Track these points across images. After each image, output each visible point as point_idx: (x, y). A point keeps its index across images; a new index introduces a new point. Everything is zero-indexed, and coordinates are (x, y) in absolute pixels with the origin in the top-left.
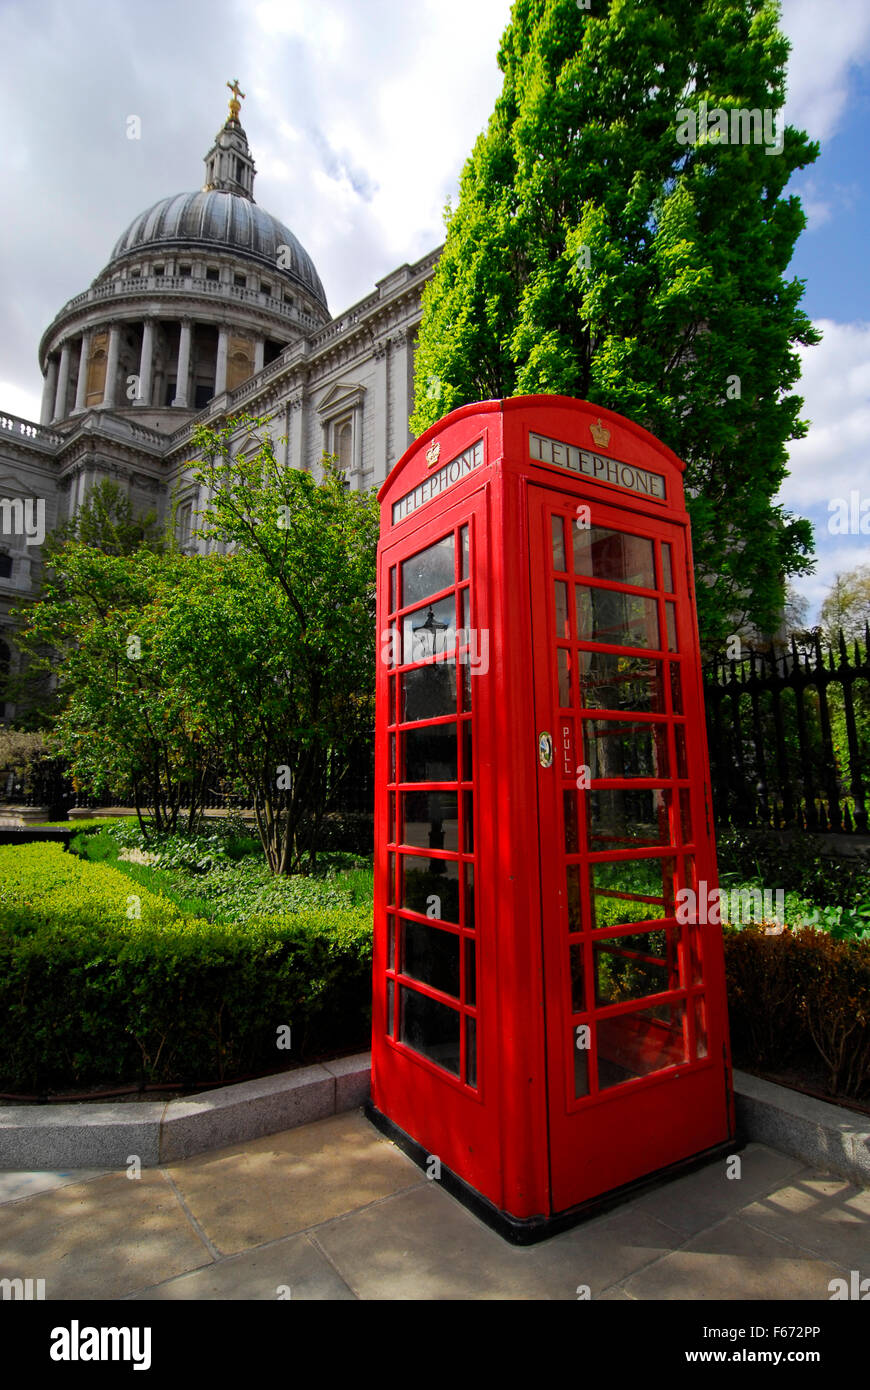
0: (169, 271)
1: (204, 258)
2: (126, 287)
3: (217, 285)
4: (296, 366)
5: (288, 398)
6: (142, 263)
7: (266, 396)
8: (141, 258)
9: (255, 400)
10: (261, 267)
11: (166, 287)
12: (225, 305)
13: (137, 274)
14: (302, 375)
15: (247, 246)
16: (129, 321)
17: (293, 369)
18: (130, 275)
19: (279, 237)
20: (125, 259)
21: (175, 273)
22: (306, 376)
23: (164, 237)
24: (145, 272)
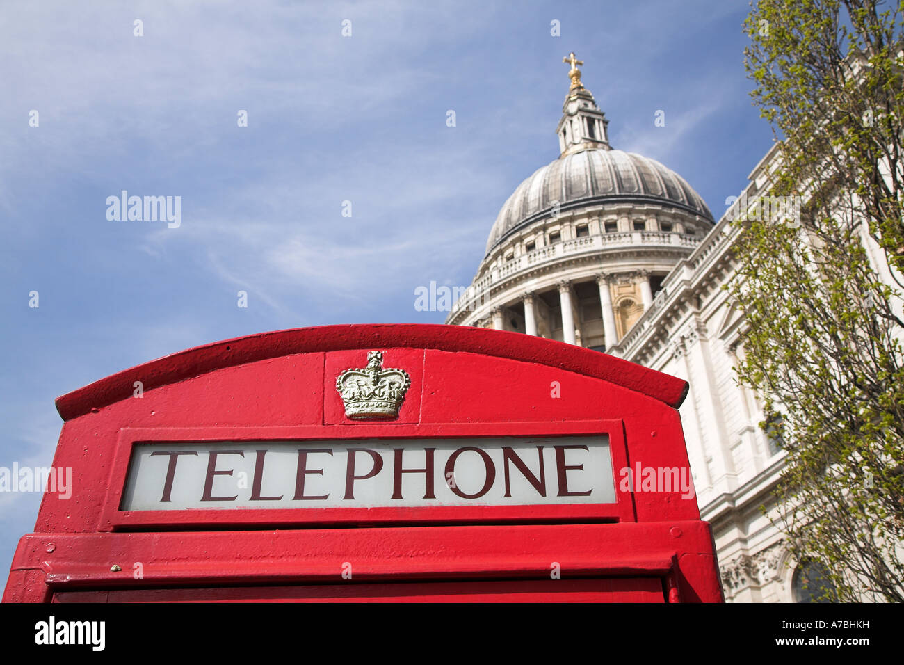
0: (540, 244)
1: (571, 219)
2: (502, 273)
3: (588, 239)
4: (682, 295)
5: (680, 333)
6: (514, 245)
7: (656, 338)
8: (512, 242)
9: (646, 347)
10: (631, 207)
11: (541, 259)
12: (599, 258)
13: (511, 258)
14: (691, 303)
15: (611, 192)
16: (510, 305)
17: (679, 299)
18: (505, 260)
19: (643, 171)
20: (498, 248)
21: (545, 243)
22: (695, 301)
23: (529, 214)
24: (517, 254)
